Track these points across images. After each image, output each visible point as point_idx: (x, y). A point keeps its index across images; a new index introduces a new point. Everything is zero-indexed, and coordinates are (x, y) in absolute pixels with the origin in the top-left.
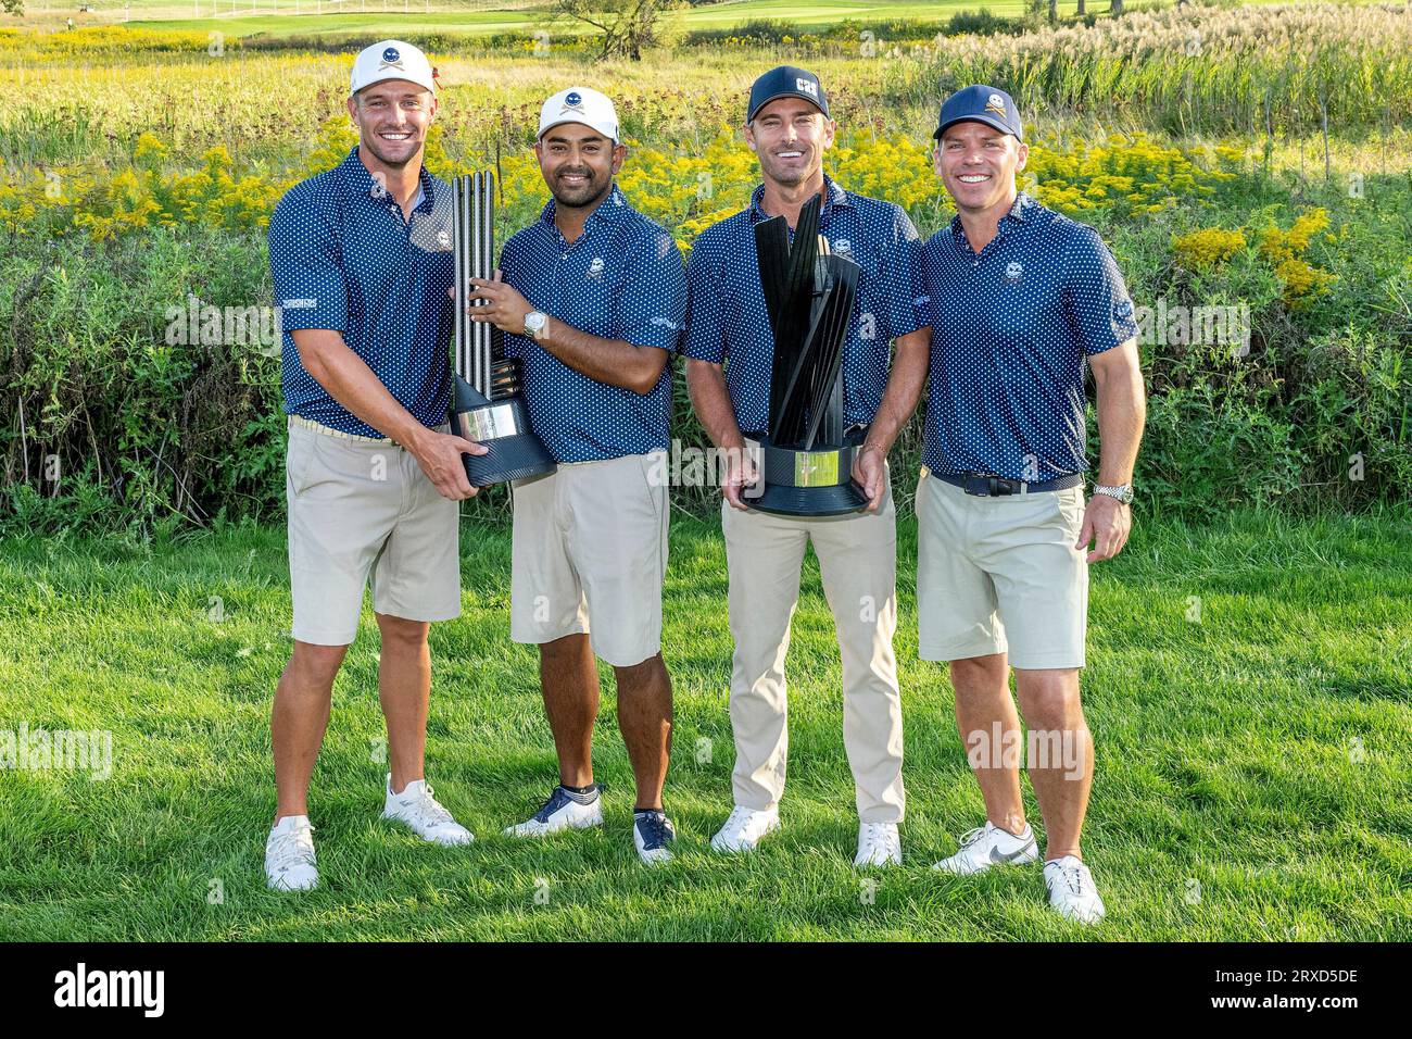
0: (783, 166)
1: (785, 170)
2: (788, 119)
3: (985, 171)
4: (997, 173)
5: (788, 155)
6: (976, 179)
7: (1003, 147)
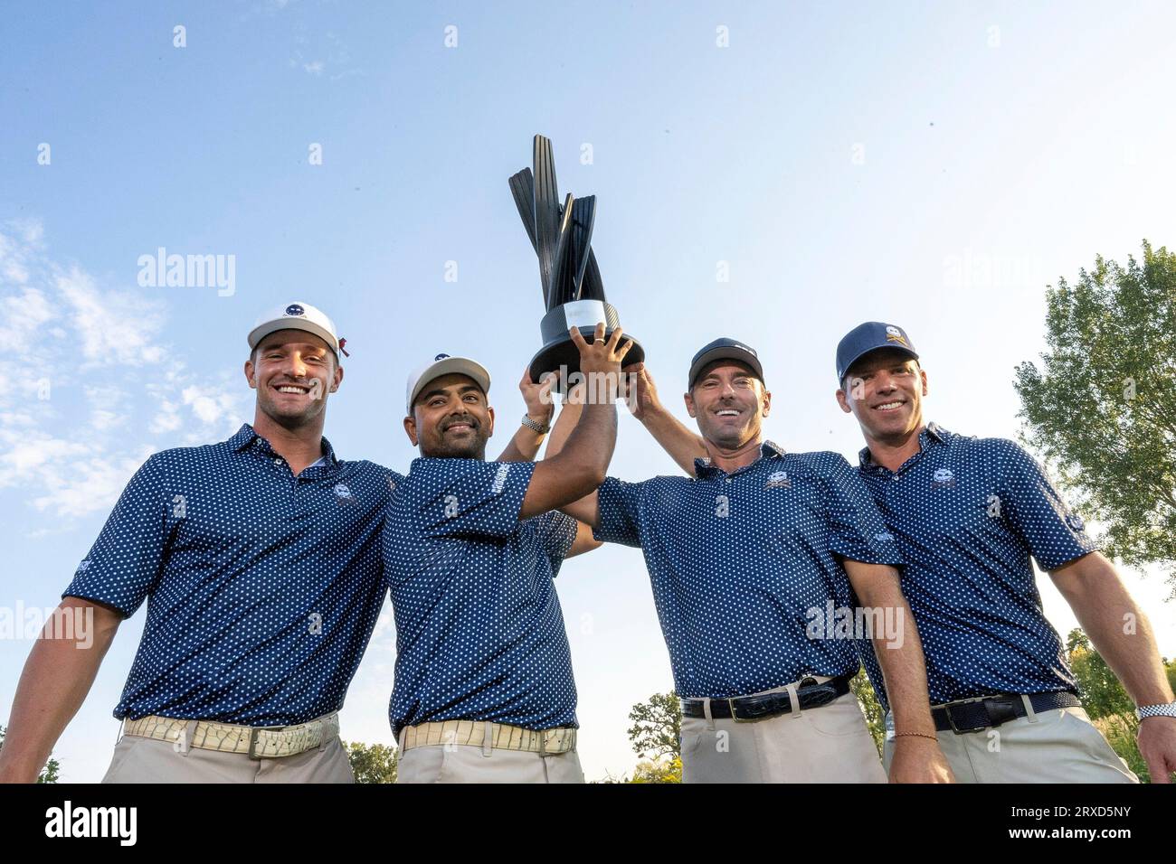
0: (721, 424)
1: (723, 428)
2: (726, 379)
3: (901, 397)
4: (911, 396)
5: (726, 412)
6: (894, 405)
7: (911, 372)
